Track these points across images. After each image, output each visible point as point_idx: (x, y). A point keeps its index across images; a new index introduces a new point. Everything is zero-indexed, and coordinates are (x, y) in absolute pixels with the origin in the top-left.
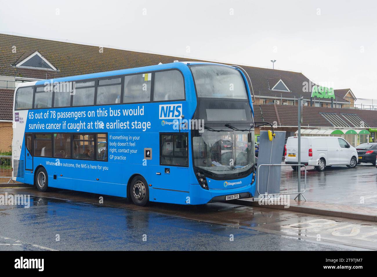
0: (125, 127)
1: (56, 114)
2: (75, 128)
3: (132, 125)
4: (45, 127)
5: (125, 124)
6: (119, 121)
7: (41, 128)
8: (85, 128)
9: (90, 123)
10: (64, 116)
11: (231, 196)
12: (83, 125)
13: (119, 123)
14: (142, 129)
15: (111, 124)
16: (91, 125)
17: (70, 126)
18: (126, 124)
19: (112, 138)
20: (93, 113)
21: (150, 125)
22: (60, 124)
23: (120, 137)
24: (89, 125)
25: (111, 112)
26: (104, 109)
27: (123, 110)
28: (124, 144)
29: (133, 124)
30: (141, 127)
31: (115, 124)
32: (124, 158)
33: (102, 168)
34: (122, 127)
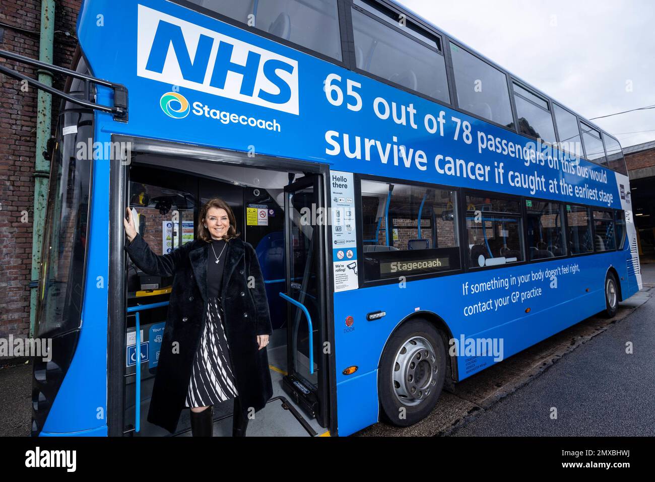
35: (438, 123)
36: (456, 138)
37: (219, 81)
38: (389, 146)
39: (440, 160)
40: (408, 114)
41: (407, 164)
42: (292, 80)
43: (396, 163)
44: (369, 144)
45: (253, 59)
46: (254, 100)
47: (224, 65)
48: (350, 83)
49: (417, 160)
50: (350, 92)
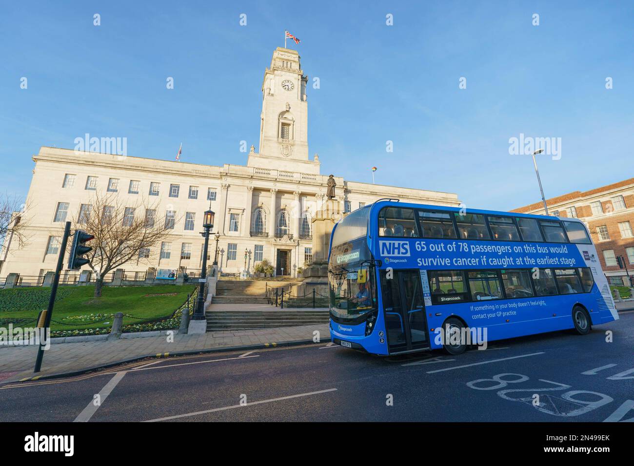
35: (453, 247)
36: (461, 251)
37: (393, 253)
38: (436, 259)
39: (455, 261)
40: (441, 247)
41: (443, 264)
42: (407, 247)
43: (439, 264)
44: (430, 260)
45: (399, 244)
46: (401, 255)
47: (394, 248)
48: (422, 243)
49: (446, 262)
50: (423, 245)
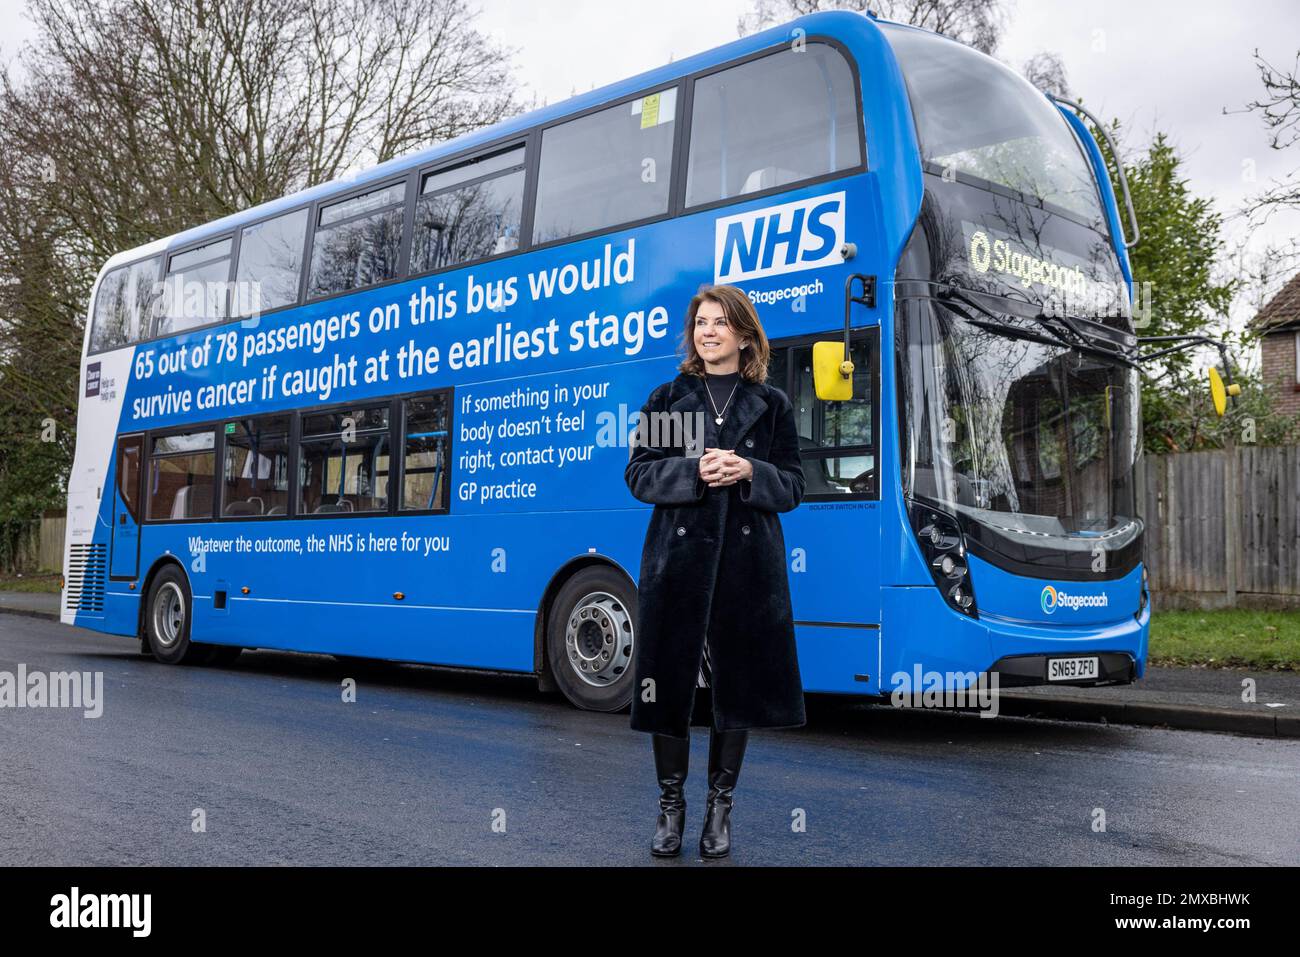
0: (536, 348)
1: (240, 344)
2: (314, 388)
3: (574, 333)
4: (193, 404)
5: (539, 336)
6: (508, 326)
7: (176, 410)
8: (353, 382)
9: (377, 356)
10: (269, 346)
11: (1070, 660)
12: (348, 369)
13: (508, 337)
14: (623, 343)
15: (473, 347)
16: (379, 364)
17: (290, 382)
18: (544, 337)
19: (472, 406)
20: (393, 312)
21: (664, 320)
22: (253, 382)
23: (513, 396)
24: (371, 365)
25: (476, 295)
26: (441, 287)
27: (531, 277)
28: (530, 426)
29: (578, 330)
30: (615, 340)
31: (488, 342)
32: (526, 491)
33: (422, 544)
34: (521, 351)
